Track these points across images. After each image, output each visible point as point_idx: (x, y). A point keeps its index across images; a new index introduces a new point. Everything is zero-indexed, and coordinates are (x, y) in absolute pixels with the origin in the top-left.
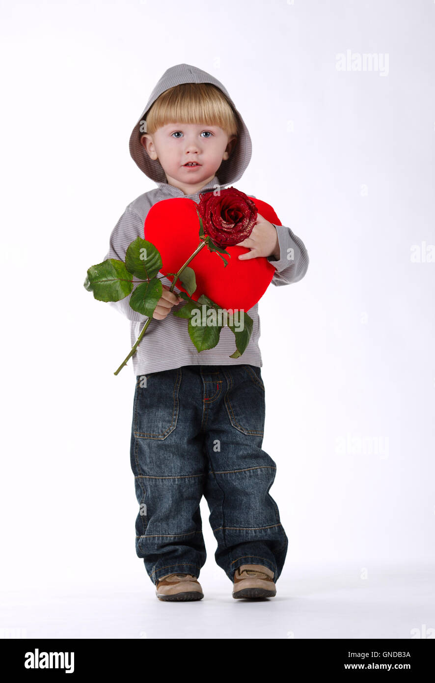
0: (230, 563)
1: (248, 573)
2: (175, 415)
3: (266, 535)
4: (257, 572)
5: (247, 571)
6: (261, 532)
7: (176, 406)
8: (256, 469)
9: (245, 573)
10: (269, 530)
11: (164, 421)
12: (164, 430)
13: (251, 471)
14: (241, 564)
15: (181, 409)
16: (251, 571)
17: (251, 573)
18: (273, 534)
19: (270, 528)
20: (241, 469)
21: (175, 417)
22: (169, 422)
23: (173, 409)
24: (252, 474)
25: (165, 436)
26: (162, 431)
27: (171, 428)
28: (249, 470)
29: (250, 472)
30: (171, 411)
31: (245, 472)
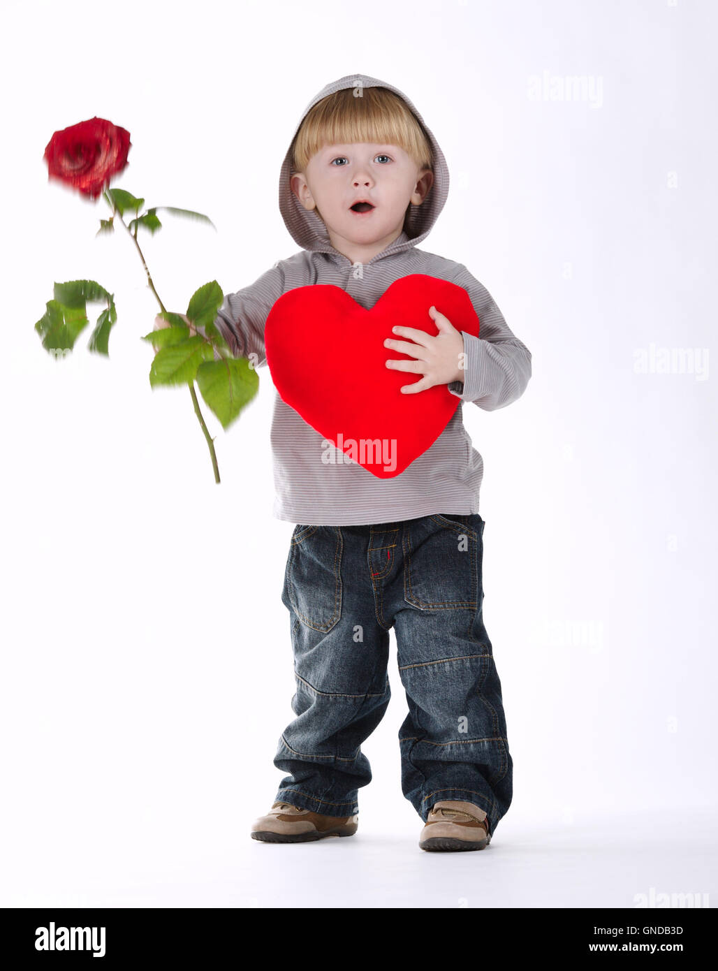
0: (421, 799)
1: (445, 812)
2: (338, 600)
3: (467, 753)
4: (457, 811)
5: (443, 810)
6: (459, 749)
7: (339, 588)
8: (444, 662)
9: (440, 812)
10: (472, 745)
11: (325, 607)
12: (326, 620)
13: (436, 666)
14: (437, 801)
15: (345, 592)
16: (449, 810)
17: (448, 812)
18: (479, 753)
19: (474, 743)
20: (422, 663)
21: (338, 603)
22: (332, 609)
23: (335, 592)
24: (436, 670)
25: (328, 628)
26: (324, 621)
27: (335, 619)
28: (433, 665)
29: (434, 668)
30: (333, 593)
31: (426, 667)
